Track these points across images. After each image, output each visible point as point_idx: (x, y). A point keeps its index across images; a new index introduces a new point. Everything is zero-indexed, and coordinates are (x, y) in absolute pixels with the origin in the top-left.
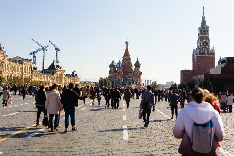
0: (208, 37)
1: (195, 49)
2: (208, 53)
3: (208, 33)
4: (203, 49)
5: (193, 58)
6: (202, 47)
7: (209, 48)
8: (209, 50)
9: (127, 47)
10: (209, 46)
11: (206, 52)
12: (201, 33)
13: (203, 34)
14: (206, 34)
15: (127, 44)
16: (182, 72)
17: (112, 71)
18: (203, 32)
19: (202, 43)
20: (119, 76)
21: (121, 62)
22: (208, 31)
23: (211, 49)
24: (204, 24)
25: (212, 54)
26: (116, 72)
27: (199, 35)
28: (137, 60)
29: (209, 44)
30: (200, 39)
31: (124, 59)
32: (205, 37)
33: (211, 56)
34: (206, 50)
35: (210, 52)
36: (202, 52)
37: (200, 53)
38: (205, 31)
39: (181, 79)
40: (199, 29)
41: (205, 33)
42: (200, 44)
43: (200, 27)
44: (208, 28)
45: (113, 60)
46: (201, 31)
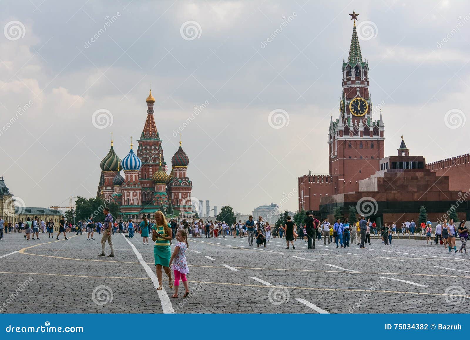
0: (366, 90)
1: (334, 120)
2: (367, 131)
3: (366, 80)
4: (353, 122)
5: (330, 145)
6: (353, 115)
7: (370, 119)
8: (369, 122)
9: (150, 110)
10: (369, 112)
11: (361, 128)
12: (349, 80)
13: (353, 82)
14: (362, 83)
16: (301, 179)
17: (108, 180)
18: (353, 77)
19: (352, 105)
20: (131, 192)
21: (135, 152)
22: (365, 74)
23: (373, 120)
24: (356, 55)
25: (378, 135)
26: (120, 183)
27: (345, 83)
28: (180, 148)
29: (369, 107)
30: (348, 93)
31: (142, 143)
32: (358, 89)
33: (375, 138)
34: (361, 124)
35: (371, 129)
36: (351, 129)
37: (346, 131)
38: (360, 75)
39: (300, 200)
40: (343, 69)
41: (358, 79)
42: (348, 107)
43: (346, 62)
44: (365, 66)
45: (112, 147)
46: (349, 74)
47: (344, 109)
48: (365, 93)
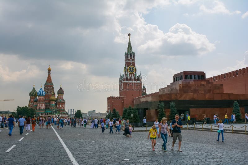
0: (134, 63)
1: (122, 75)
2: (135, 79)
3: (134, 59)
4: (130, 75)
6: (129, 73)
7: (136, 74)
8: (136, 76)
9: (49, 73)
10: (136, 72)
11: (133, 78)
12: (127, 59)
13: (129, 60)
14: (133, 60)
15: (49, 70)
16: (108, 99)
17: (32, 100)
18: (129, 58)
19: (129, 69)
20: (41, 105)
21: (43, 89)
22: (134, 57)
23: (137, 75)
24: (130, 49)
25: (139, 80)
26: (36, 101)
27: (126, 60)
28: (61, 88)
29: (136, 70)
30: (127, 64)
31: (46, 86)
32: (131, 63)
34: (133, 76)
35: (137, 78)
36: (129, 78)
37: (127, 79)
38: (132, 57)
39: (108, 107)
40: (125, 55)
41: (131, 59)
42: (127, 69)
43: (126, 52)
44: (134, 54)
45: (34, 87)
46: (127, 57)
47: (126, 70)
48: (134, 64)
